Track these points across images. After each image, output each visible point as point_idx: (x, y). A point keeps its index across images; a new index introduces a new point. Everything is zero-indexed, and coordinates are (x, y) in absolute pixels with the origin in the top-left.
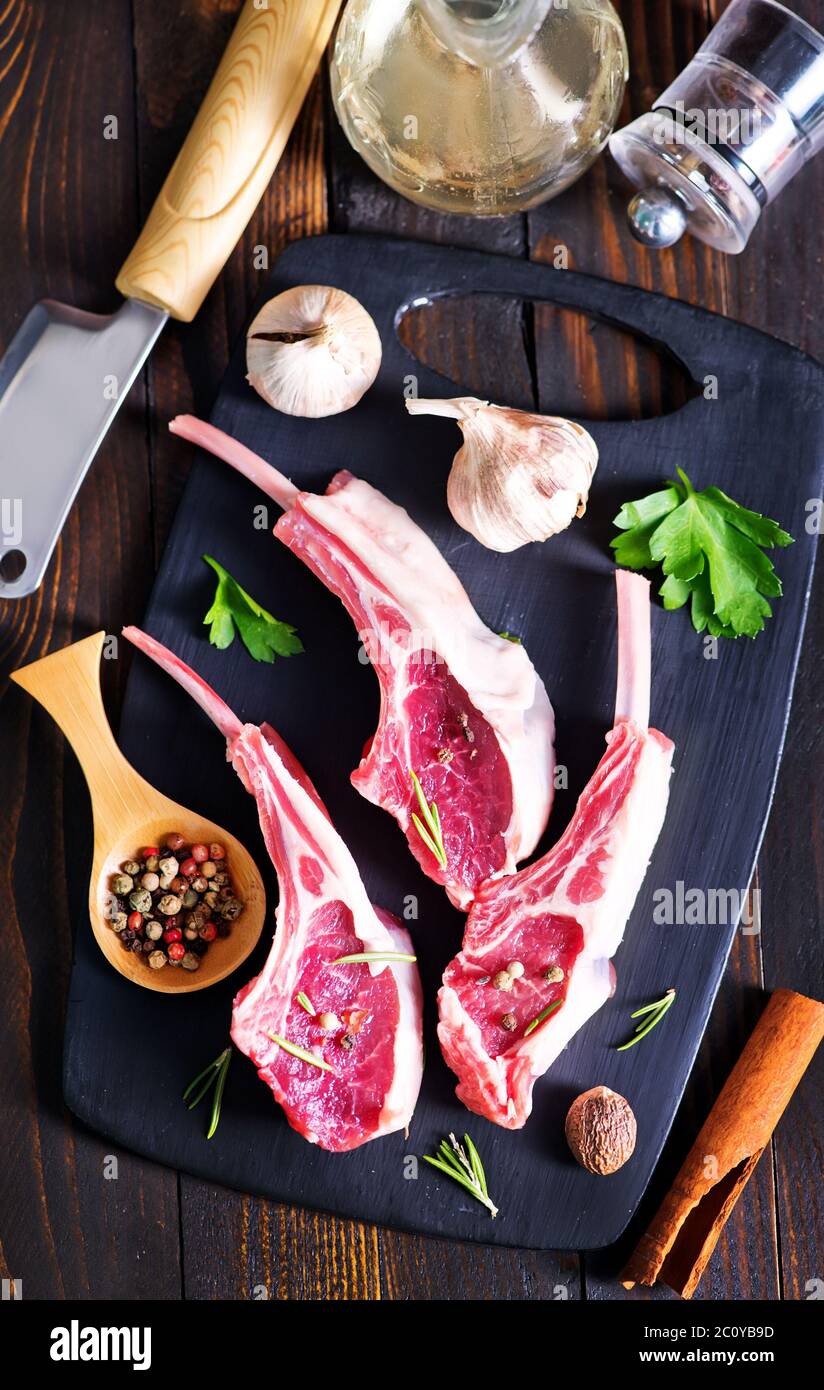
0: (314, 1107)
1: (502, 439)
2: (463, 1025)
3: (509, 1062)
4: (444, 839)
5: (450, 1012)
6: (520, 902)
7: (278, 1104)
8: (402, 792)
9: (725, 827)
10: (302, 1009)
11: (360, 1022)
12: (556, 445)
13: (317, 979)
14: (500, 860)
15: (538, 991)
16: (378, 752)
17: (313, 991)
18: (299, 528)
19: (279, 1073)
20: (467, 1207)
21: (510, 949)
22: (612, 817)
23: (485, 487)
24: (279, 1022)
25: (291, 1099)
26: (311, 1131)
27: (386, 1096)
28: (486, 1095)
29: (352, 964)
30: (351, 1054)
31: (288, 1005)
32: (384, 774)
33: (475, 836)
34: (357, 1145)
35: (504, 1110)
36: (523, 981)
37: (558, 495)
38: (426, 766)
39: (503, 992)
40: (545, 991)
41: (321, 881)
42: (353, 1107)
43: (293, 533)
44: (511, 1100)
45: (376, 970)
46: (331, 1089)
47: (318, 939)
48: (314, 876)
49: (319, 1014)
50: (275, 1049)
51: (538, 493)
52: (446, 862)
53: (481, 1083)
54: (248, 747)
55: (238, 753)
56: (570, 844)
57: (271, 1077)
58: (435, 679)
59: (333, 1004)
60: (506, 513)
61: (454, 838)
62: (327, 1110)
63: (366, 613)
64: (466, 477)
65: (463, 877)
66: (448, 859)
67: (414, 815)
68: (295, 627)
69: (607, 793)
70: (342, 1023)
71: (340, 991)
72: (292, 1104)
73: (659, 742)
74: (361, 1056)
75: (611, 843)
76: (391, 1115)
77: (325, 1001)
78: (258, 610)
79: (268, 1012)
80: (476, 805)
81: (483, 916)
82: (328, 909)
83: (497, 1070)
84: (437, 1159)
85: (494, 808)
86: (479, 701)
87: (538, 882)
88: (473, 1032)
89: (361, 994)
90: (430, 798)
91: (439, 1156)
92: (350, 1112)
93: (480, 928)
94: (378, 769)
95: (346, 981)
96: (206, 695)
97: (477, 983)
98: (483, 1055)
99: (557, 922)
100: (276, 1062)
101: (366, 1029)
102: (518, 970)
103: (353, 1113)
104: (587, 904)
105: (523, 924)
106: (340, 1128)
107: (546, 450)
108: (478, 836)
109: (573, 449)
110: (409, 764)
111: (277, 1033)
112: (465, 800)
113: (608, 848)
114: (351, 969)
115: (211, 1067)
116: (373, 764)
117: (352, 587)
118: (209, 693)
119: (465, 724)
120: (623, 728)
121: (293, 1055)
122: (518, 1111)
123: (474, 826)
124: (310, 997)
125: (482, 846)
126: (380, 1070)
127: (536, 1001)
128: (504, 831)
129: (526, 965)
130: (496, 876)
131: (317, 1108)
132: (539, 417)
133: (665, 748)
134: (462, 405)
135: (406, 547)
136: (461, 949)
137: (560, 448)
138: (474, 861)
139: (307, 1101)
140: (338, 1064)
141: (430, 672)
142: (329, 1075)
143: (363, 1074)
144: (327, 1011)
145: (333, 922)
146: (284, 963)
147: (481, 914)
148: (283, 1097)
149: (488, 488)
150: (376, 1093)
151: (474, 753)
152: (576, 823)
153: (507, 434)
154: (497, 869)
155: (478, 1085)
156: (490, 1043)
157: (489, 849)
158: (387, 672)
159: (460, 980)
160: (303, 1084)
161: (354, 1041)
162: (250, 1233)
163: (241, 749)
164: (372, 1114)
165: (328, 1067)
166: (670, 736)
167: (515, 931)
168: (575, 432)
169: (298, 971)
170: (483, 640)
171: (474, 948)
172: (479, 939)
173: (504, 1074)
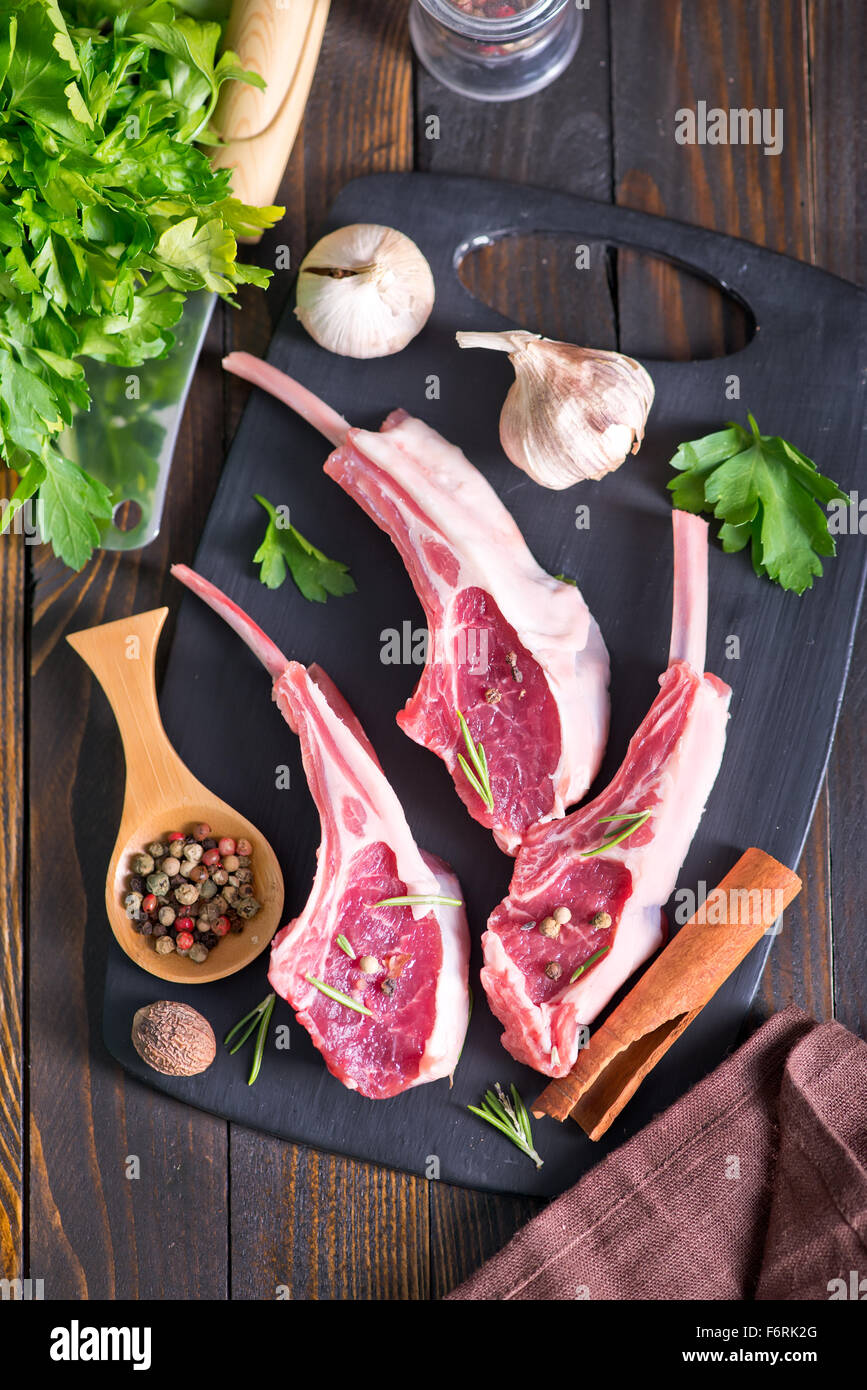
0: (353, 1053)
1: (554, 373)
2: (506, 971)
3: (552, 1009)
4: (490, 781)
5: (494, 957)
6: (568, 847)
7: (316, 1049)
8: (448, 732)
9: (782, 775)
10: (342, 952)
11: (402, 967)
12: (608, 379)
13: (358, 922)
14: (549, 803)
15: (584, 938)
16: (425, 691)
17: (354, 935)
18: (349, 464)
19: (318, 1016)
20: (511, 1159)
21: (558, 895)
22: (664, 760)
23: (536, 423)
24: (317, 966)
25: (329, 1044)
26: (349, 1077)
27: (427, 1042)
28: (530, 1042)
29: (394, 907)
30: (391, 999)
31: (328, 947)
32: (430, 715)
33: (523, 778)
34: (397, 1092)
35: (548, 1058)
36: (570, 927)
37: (611, 430)
38: (473, 707)
39: (549, 939)
40: (592, 938)
41: (364, 822)
42: (394, 1053)
43: (344, 469)
44: (555, 1048)
45: (419, 914)
46: (371, 1034)
47: (361, 880)
48: (356, 816)
49: (360, 958)
50: (313, 992)
51: (589, 427)
52: (493, 805)
53: (525, 1030)
54: (292, 685)
55: (282, 691)
56: (620, 788)
57: (308, 1021)
58: (484, 618)
59: (374, 948)
60: (557, 448)
61: (502, 781)
62: (367, 1056)
63: (414, 550)
64: (518, 412)
65: (511, 820)
66: (495, 802)
67: (460, 756)
68: (347, 565)
69: (659, 735)
70: (383, 967)
71: (381, 935)
72: (331, 1049)
73: (715, 688)
74: (403, 1001)
75: (662, 787)
76: (432, 1061)
77: (365, 944)
78: (309, 549)
79: (306, 954)
80: (524, 746)
81: (530, 861)
82: (370, 850)
83: (541, 1017)
84: (482, 1108)
85: (542, 749)
86: (528, 641)
87: (587, 826)
88: (517, 978)
89: (403, 938)
90: (477, 739)
91: (484, 1106)
92: (390, 1058)
93: (526, 872)
94: (424, 709)
95: (389, 925)
96: (254, 633)
97: (523, 929)
98: (527, 1002)
99: (605, 868)
100: (314, 1005)
101: (407, 973)
102: (565, 915)
103: (393, 1059)
104: (636, 849)
105: (572, 869)
106: (380, 1075)
107: (599, 385)
108: (526, 777)
109: (626, 383)
110: (456, 704)
111: (316, 976)
112: (513, 741)
113: (659, 793)
114: (394, 912)
115: (253, 1013)
116: (420, 704)
117: (402, 524)
118: (257, 632)
119: (514, 663)
120: (676, 670)
121: (331, 999)
122: (563, 1059)
123: (522, 768)
124: (350, 941)
125: (530, 788)
126: (421, 1016)
127: (582, 949)
128: (552, 774)
129: (573, 911)
130: (545, 820)
131: (356, 1054)
132: (593, 351)
133: (721, 694)
134: (513, 338)
135: (460, 486)
136: (507, 894)
137: (612, 382)
138: (522, 804)
139: (346, 1046)
140: (378, 1009)
141: (479, 611)
142: (368, 1020)
143: (404, 1020)
144: (368, 954)
145: (376, 864)
146: (324, 905)
147: (528, 858)
148: (320, 1042)
149: (539, 422)
150: (417, 1040)
151: (523, 693)
152: (626, 767)
153: (558, 367)
154: (545, 813)
155: (522, 1033)
156: (535, 989)
157: (536, 793)
158: (435, 610)
159: (505, 926)
160: (342, 1029)
161: (395, 986)
162: (299, 1171)
163: (286, 687)
164: (413, 1060)
165: (369, 1013)
166: (728, 681)
167: (562, 876)
168: (629, 367)
169: (339, 913)
170: (538, 581)
171: (521, 893)
172: (525, 884)
173: (548, 1021)
